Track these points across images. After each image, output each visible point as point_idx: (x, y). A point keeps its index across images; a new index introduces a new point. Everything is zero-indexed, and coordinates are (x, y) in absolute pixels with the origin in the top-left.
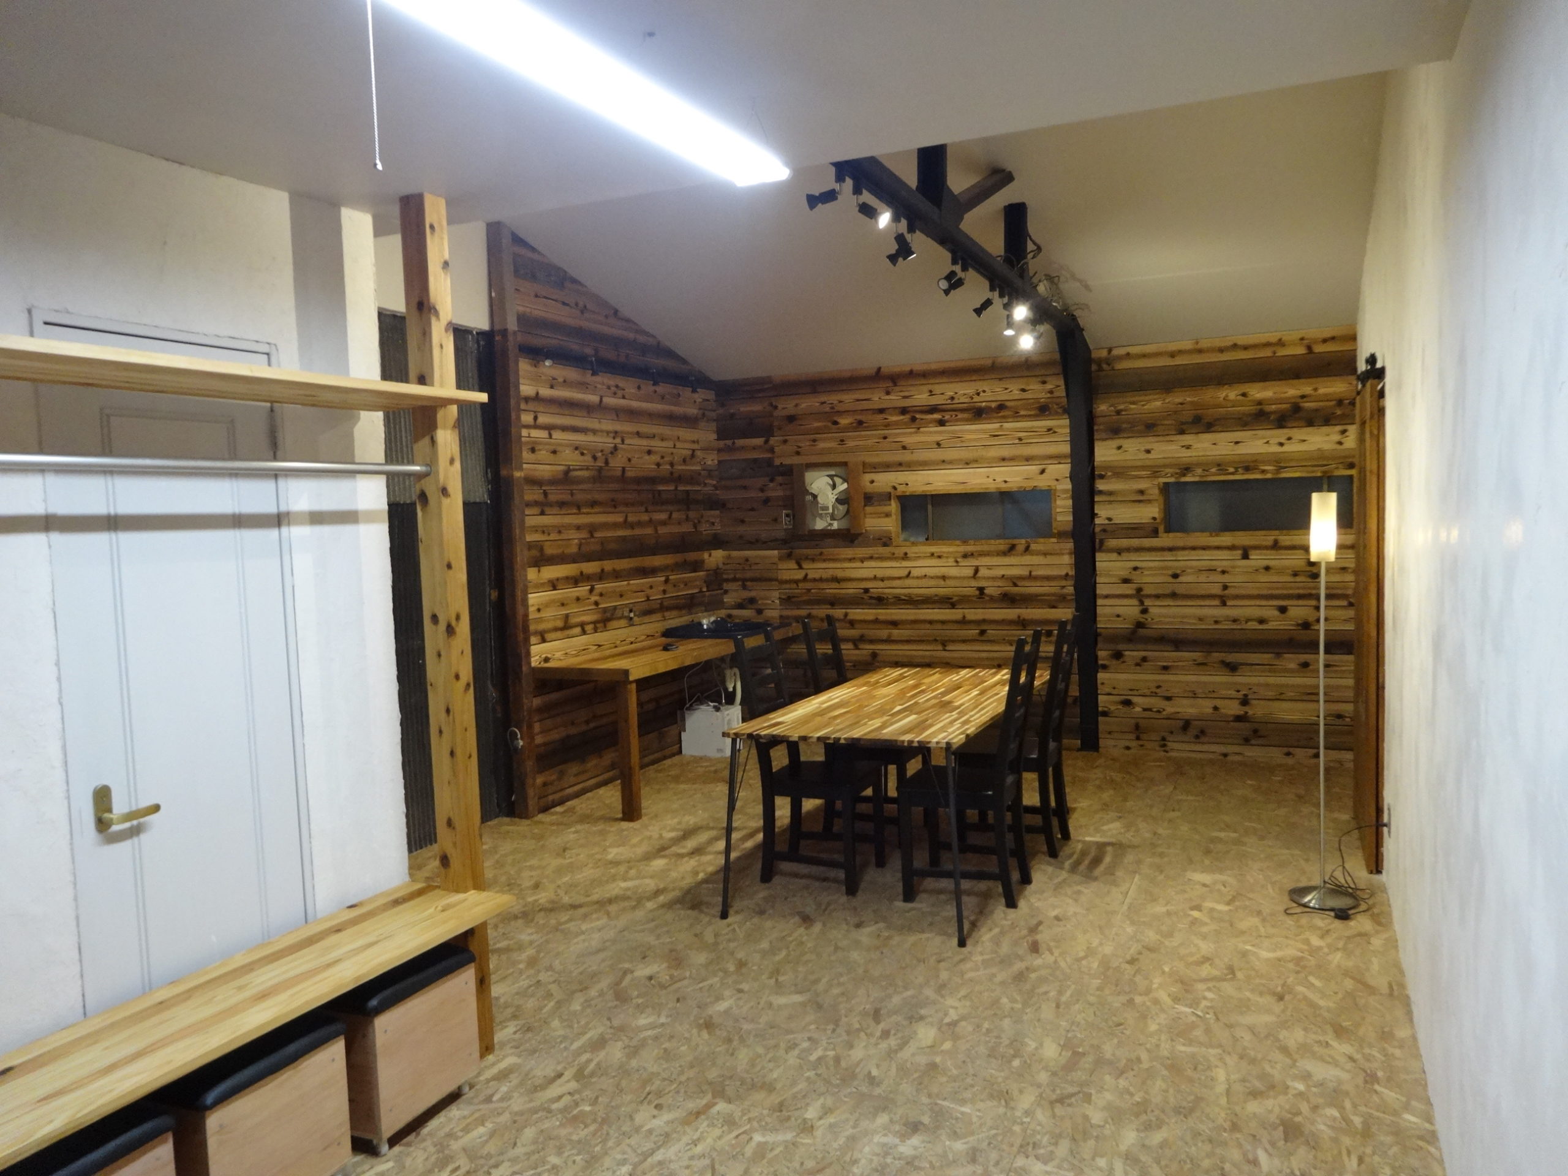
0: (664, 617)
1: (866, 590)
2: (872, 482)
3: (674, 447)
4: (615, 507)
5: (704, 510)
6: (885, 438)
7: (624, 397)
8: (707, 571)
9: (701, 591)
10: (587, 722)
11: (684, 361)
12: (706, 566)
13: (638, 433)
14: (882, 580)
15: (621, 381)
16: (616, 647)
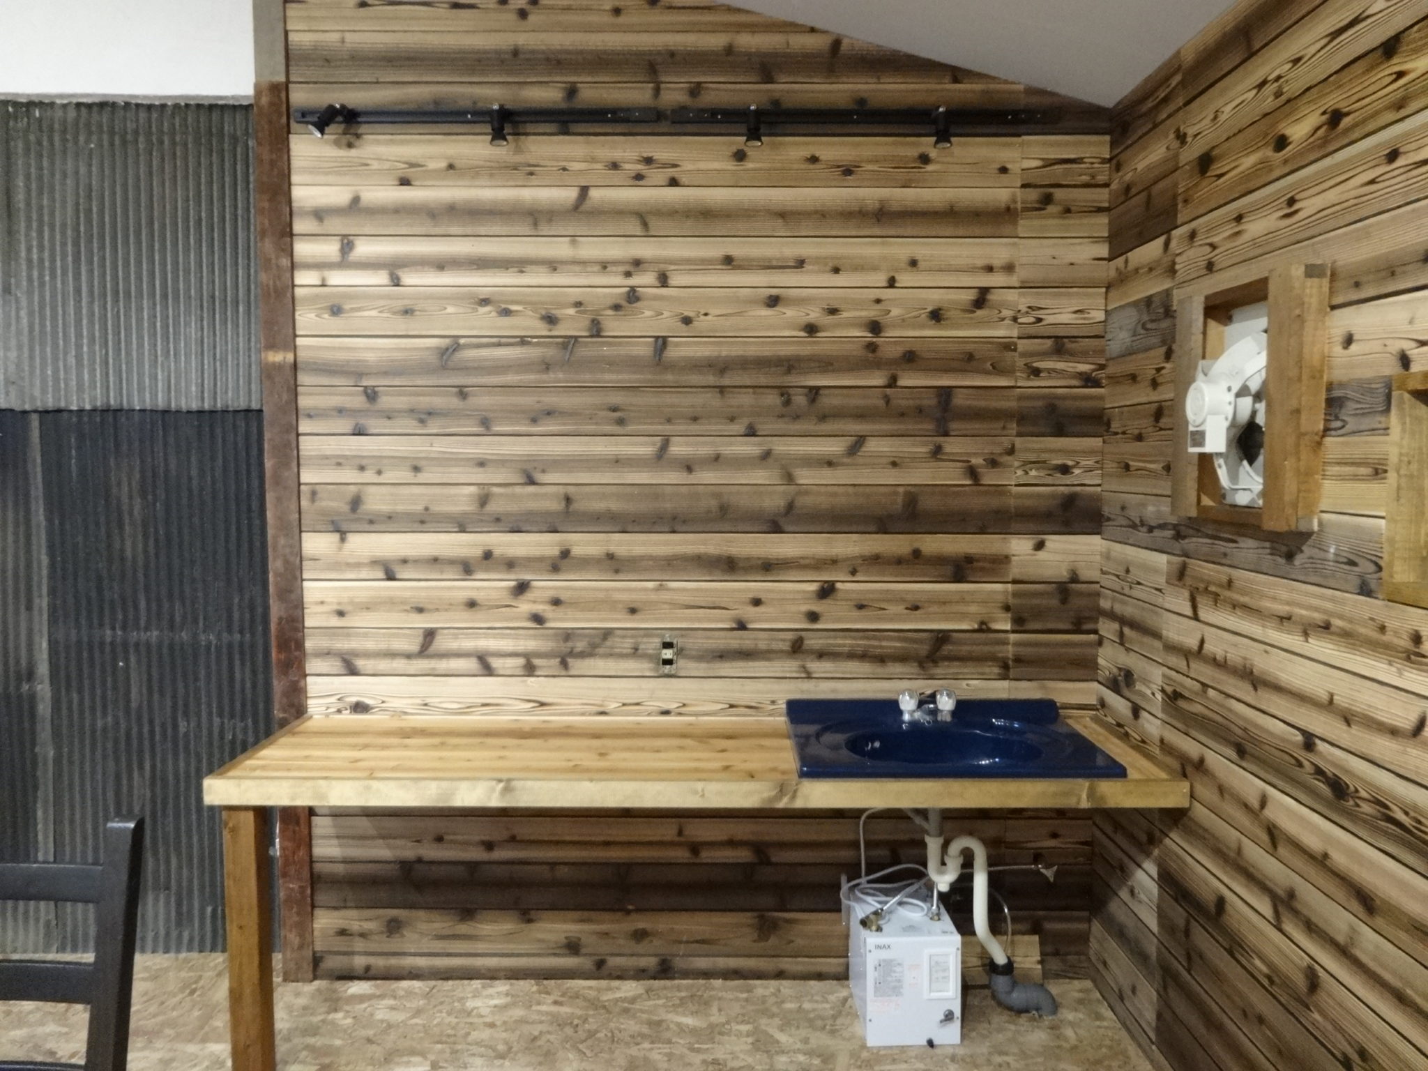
0: (804, 668)
1: (1309, 741)
2: (1349, 341)
3: (892, 283)
4: (621, 422)
5: (1019, 435)
6: (1393, 156)
7: (674, 182)
8: (1015, 582)
9: (984, 628)
10: (489, 846)
11: (957, 74)
12: (1015, 571)
13: (728, 261)
14: (1348, 718)
15: (663, 148)
16: (603, 713)
